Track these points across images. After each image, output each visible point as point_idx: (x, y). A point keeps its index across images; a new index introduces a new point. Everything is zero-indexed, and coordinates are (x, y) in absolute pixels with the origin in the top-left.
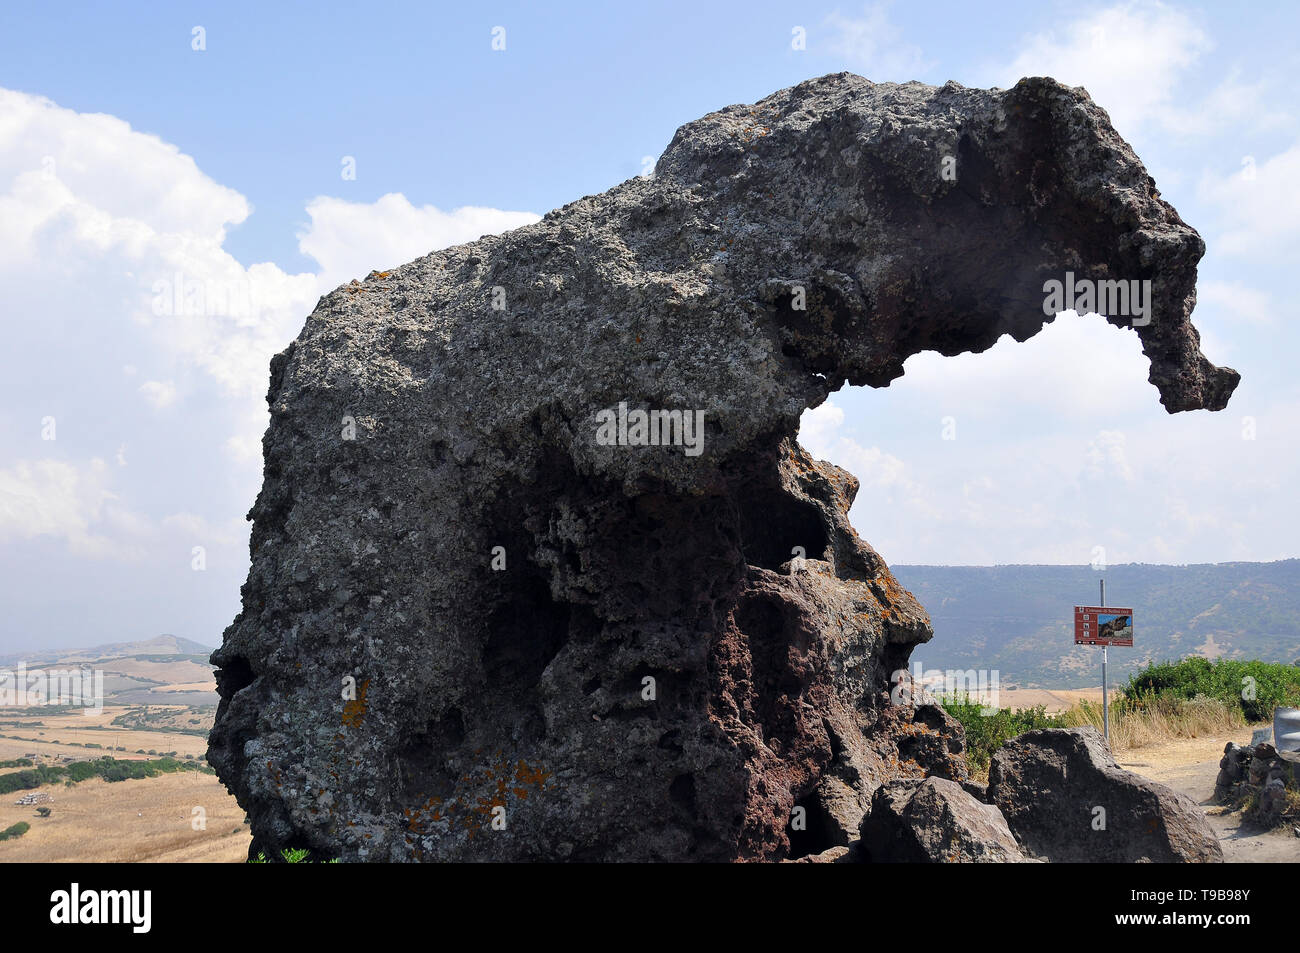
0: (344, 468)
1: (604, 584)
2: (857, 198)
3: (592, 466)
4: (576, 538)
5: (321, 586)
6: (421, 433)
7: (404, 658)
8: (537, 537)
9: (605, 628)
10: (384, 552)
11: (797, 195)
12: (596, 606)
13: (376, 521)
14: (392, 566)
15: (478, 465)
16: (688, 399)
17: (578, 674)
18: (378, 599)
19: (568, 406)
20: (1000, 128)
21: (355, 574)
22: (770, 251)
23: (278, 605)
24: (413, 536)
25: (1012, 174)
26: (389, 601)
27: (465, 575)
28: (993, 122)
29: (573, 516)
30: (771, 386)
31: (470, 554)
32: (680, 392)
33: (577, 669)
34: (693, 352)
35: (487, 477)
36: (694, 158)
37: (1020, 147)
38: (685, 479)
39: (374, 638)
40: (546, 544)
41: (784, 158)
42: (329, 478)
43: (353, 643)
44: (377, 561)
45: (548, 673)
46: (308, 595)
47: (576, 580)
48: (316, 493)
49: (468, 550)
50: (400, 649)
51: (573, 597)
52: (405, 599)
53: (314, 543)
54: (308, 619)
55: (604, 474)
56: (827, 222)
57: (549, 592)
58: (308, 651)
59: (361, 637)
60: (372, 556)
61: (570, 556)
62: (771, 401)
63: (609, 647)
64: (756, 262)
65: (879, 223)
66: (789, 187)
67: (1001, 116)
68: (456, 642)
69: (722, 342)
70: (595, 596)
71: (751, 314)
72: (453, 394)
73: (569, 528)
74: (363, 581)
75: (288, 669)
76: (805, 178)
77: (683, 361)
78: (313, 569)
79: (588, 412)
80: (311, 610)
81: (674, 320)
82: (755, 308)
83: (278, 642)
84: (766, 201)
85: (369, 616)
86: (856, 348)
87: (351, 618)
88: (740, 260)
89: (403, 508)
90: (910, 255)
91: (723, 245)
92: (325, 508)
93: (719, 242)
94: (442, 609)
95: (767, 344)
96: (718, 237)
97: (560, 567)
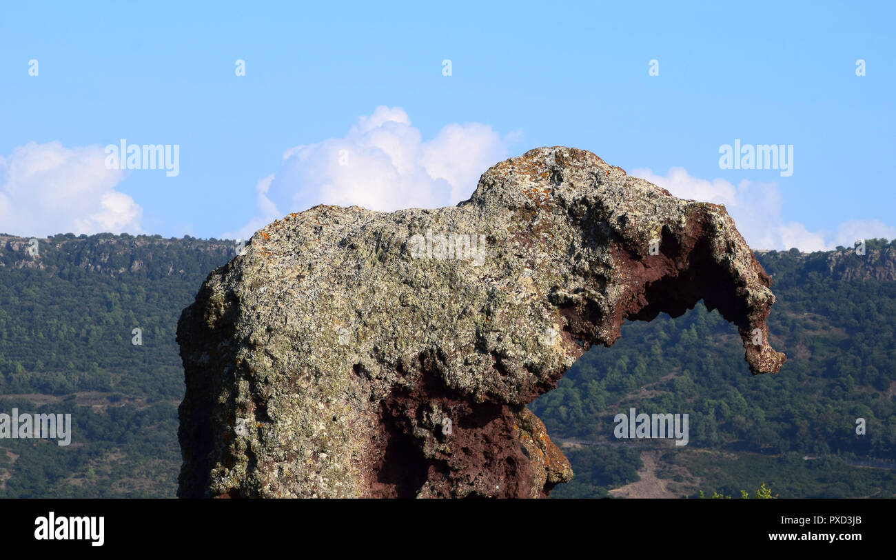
1: (454, 449)
2: (608, 253)
3: (457, 384)
5: (295, 448)
6: (348, 359)
8: (413, 422)
9: (452, 473)
10: (328, 429)
11: (567, 238)
12: (449, 461)
14: (332, 437)
15: (381, 379)
16: (516, 354)
18: (324, 456)
19: (445, 352)
20: (683, 226)
21: (314, 441)
22: (554, 272)
24: (343, 419)
25: (686, 246)
26: (330, 458)
27: (369, 441)
29: (440, 411)
30: (559, 350)
31: (370, 429)
32: (514, 351)
35: (387, 386)
36: (506, 206)
37: (691, 235)
39: (323, 477)
40: (421, 425)
41: (559, 215)
42: (295, 385)
44: (325, 434)
46: (286, 452)
47: (440, 446)
48: (287, 393)
49: (370, 427)
50: (338, 484)
51: (438, 456)
52: (339, 455)
53: (289, 423)
54: (286, 467)
55: (464, 389)
56: (589, 261)
57: (423, 454)
58: (285, 484)
59: (316, 477)
60: (322, 431)
61: (438, 433)
62: (560, 359)
63: (451, 483)
64: (548, 278)
65: (619, 268)
66: (563, 233)
67: (684, 219)
68: (363, 481)
69: (532, 323)
70: (449, 455)
71: (549, 309)
72: (369, 338)
73: (438, 418)
74: (317, 445)
76: (573, 229)
77: (513, 333)
78: (290, 438)
79: (456, 357)
80: (286, 461)
81: (507, 310)
82: (551, 306)
83: (268, 479)
84: (550, 239)
85: (319, 465)
86: (602, 332)
87: (310, 466)
88: (539, 276)
89: (336, 403)
90: (632, 285)
91: (528, 265)
92: (294, 402)
93: (526, 263)
94: (356, 461)
95: (557, 326)
96: (526, 260)
97: (430, 439)
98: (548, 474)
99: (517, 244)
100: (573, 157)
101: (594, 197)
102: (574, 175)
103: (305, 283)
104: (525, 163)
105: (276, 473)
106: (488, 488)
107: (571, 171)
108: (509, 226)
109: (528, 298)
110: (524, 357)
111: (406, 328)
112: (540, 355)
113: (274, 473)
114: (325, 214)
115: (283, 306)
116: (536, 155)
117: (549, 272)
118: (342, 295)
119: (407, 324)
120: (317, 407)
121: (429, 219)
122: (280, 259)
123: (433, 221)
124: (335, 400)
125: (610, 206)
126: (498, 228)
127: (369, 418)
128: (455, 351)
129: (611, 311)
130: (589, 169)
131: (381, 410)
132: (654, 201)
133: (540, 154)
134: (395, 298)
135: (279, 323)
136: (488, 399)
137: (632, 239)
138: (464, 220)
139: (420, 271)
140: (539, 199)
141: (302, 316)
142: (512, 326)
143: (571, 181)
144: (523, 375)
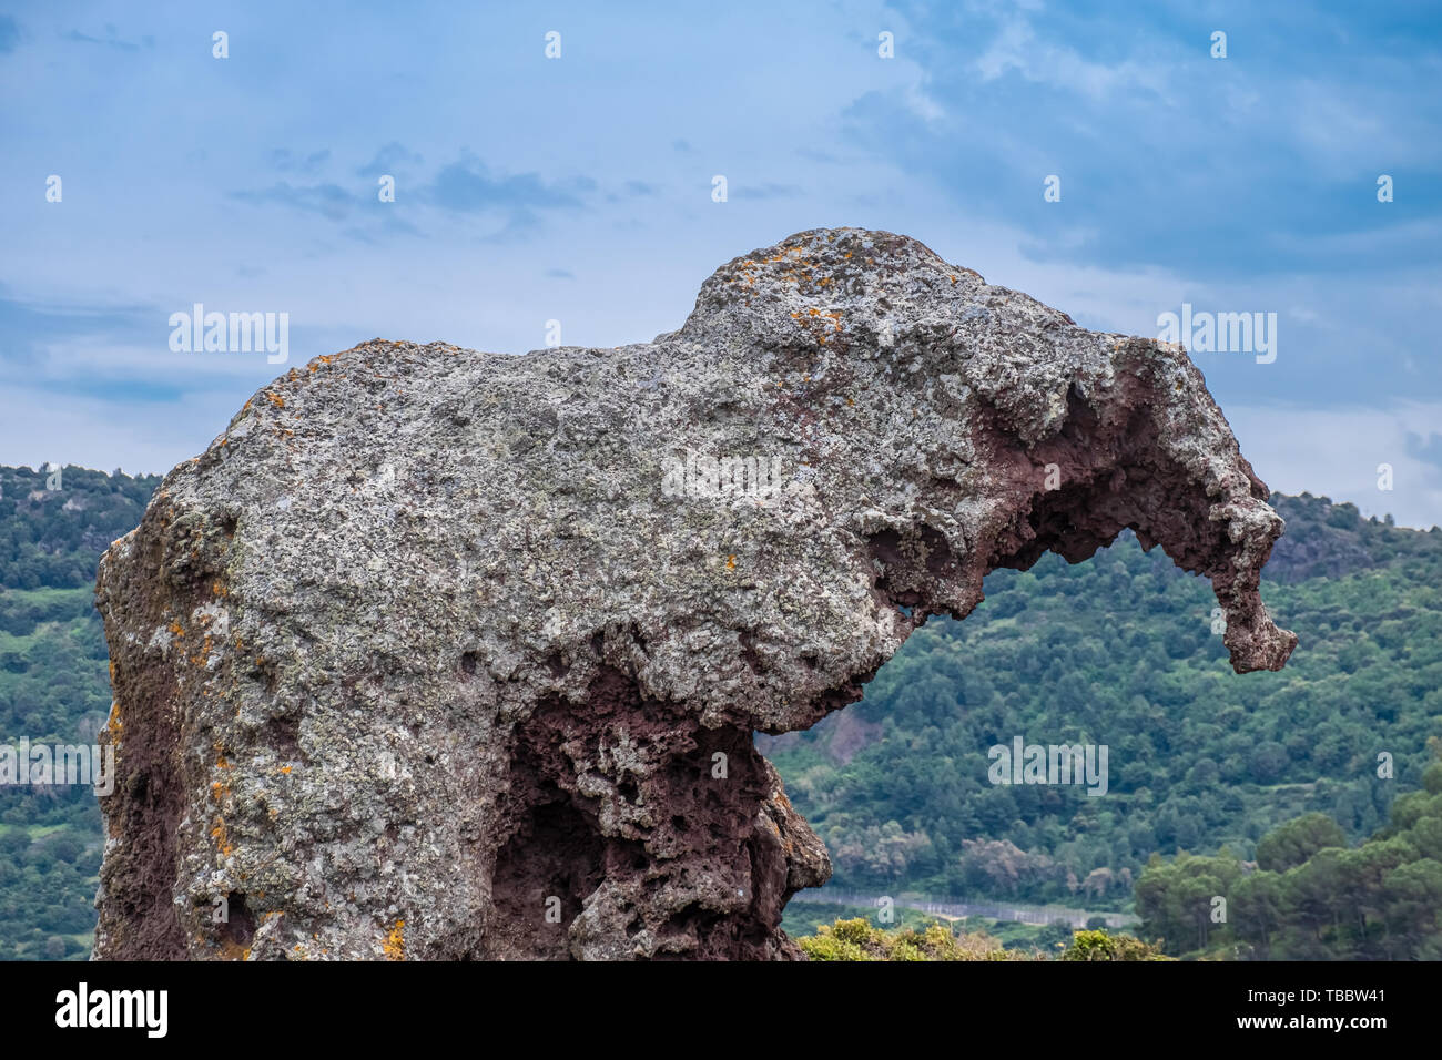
0: (371, 679)
1: (659, 818)
2: (964, 435)
3: (670, 691)
4: (641, 768)
5: (355, 814)
6: (456, 642)
7: (439, 895)
8: (578, 765)
9: (653, 865)
10: (418, 778)
11: (880, 407)
12: (648, 841)
13: (407, 741)
14: (425, 793)
15: (517, 680)
16: (787, 633)
17: (621, 916)
18: (410, 830)
19: (647, 628)
20: (1108, 384)
21: (391, 802)
22: (856, 471)
23: (300, 834)
24: (445, 759)
25: (1111, 424)
26: (422, 832)
27: (492, 801)
28: (1102, 376)
29: (633, 744)
30: (869, 623)
31: (494, 780)
32: (782, 627)
33: (620, 909)
34: (791, 584)
35: (528, 695)
36: (757, 344)
37: (1122, 402)
38: (774, 714)
39: (409, 872)
40: (595, 771)
41: (864, 361)
42: (355, 691)
43: (387, 878)
44: (412, 787)
45: (591, 912)
46: (339, 823)
47: (632, 812)
48: (338, 708)
49: (494, 775)
50: (437, 886)
51: (627, 830)
52: (439, 830)
53: (344, 765)
54: (338, 850)
55: (683, 701)
56: (924, 451)
57: (599, 828)
58: (336, 885)
59: (395, 871)
60: (406, 782)
61: (628, 788)
62: (872, 643)
63: (651, 885)
64: (844, 484)
65: (984, 464)
66: (872, 397)
67: (1110, 371)
68: (480, 880)
69: (815, 572)
70: (651, 829)
71: (849, 546)
72: (495, 601)
73: (628, 757)
74: (396, 809)
75: (319, 906)
76: (890, 389)
77: (780, 592)
78: (346, 795)
79: (667, 636)
80: (337, 841)
81: (769, 547)
82: (854, 540)
83: (304, 875)
84: (845, 408)
85: (400, 848)
86: (951, 589)
87: (383, 851)
88: (826, 478)
89: (432, 727)
90: (1011, 500)
91: (805, 459)
92: (352, 725)
93: (802, 454)
94: (470, 841)
95: (864, 578)
96: (800, 449)
97: (614, 798)
98: (790, 871)
99: (783, 416)
100: (881, 249)
101: (933, 327)
102: (887, 284)
103: (366, 491)
104: (785, 260)
105: (318, 863)
106: (724, 896)
107: (880, 275)
108: (766, 380)
109: (809, 522)
110: (803, 641)
111: (568, 581)
112: (833, 635)
113: (315, 863)
114: (387, 356)
115: (326, 538)
116: (806, 243)
117: (845, 472)
118: (440, 515)
119: (570, 573)
120: (396, 735)
121: (605, 367)
122: (310, 445)
123: (614, 371)
124: (429, 723)
125: (967, 344)
126: (744, 385)
127: (494, 758)
128: (665, 627)
129: (969, 549)
130: (914, 272)
131: (515, 743)
132: (1051, 337)
133: (815, 241)
134: (544, 521)
135: (320, 571)
136: (729, 720)
137: (1012, 408)
138: (674, 369)
139: (595, 469)
140: (822, 330)
141: (364, 556)
142: (780, 579)
143: (883, 294)
144: (800, 674)
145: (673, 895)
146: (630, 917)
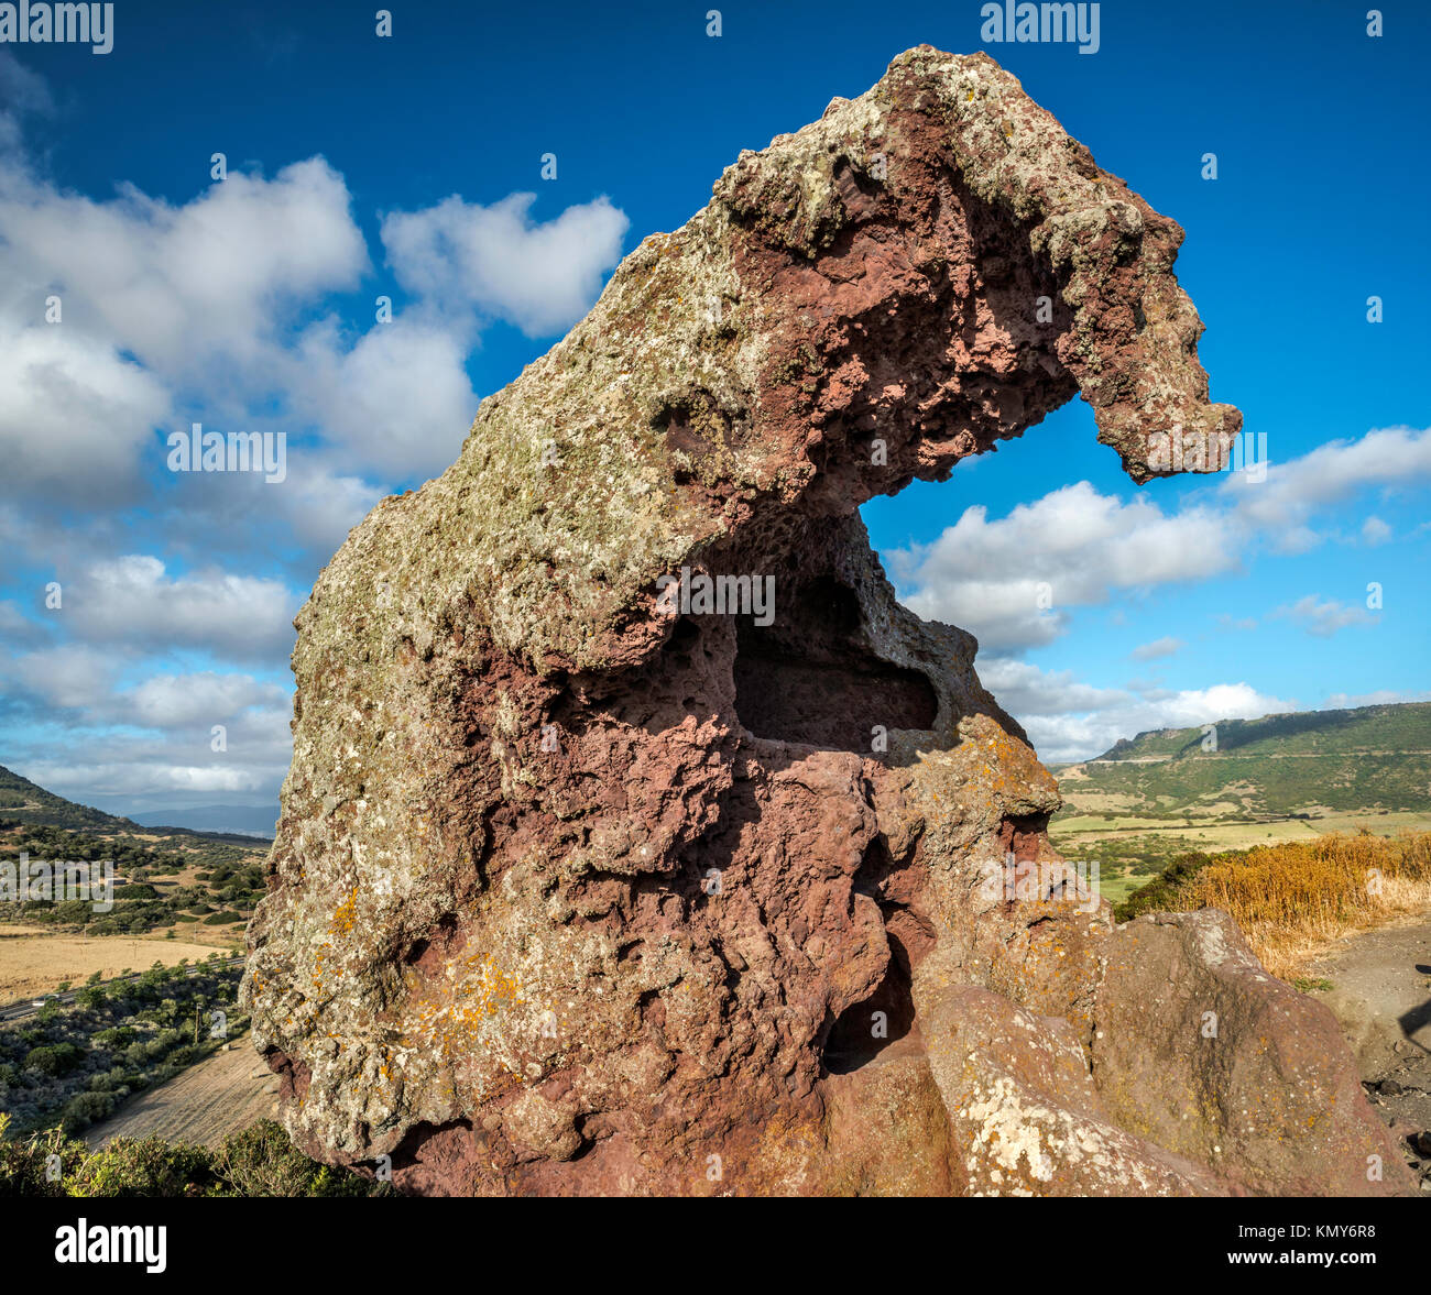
0: (333, 672)
2: (729, 269)
3: (508, 641)
4: (512, 727)
5: (314, 792)
6: (390, 628)
7: (386, 864)
10: (364, 755)
12: (542, 801)
13: (358, 723)
14: (372, 769)
15: (437, 655)
16: (573, 554)
17: (536, 878)
18: (362, 804)
21: (340, 779)
24: (390, 737)
26: (371, 805)
28: (868, 127)
29: (510, 702)
32: (568, 547)
33: (534, 872)
34: (576, 497)
35: (447, 668)
38: (583, 650)
39: (360, 843)
40: (497, 736)
43: (343, 849)
44: (359, 765)
46: (307, 801)
47: (520, 773)
51: (520, 792)
52: (387, 802)
54: (308, 826)
55: (519, 649)
58: (312, 856)
59: (349, 843)
60: (353, 760)
61: (512, 748)
63: (567, 847)
64: (655, 379)
65: (754, 294)
70: (540, 790)
71: (635, 440)
73: (507, 717)
74: (347, 786)
75: (293, 877)
77: (565, 508)
78: (308, 776)
84: (673, 307)
85: (357, 821)
86: (745, 461)
87: (340, 824)
88: (638, 380)
89: (382, 709)
93: (621, 365)
94: (418, 810)
95: (652, 472)
96: (620, 360)
97: (507, 759)
98: (1004, 802)
99: (616, 335)
105: (302, 837)
109: (600, 427)
110: (589, 558)
113: (300, 837)
117: (656, 367)
119: (455, 544)
124: (381, 705)
127: (439, 731)
131: (465, 715)
137: (759, 206)
144: (591, 597)
145: (577, 857)
146: (542, 881)
